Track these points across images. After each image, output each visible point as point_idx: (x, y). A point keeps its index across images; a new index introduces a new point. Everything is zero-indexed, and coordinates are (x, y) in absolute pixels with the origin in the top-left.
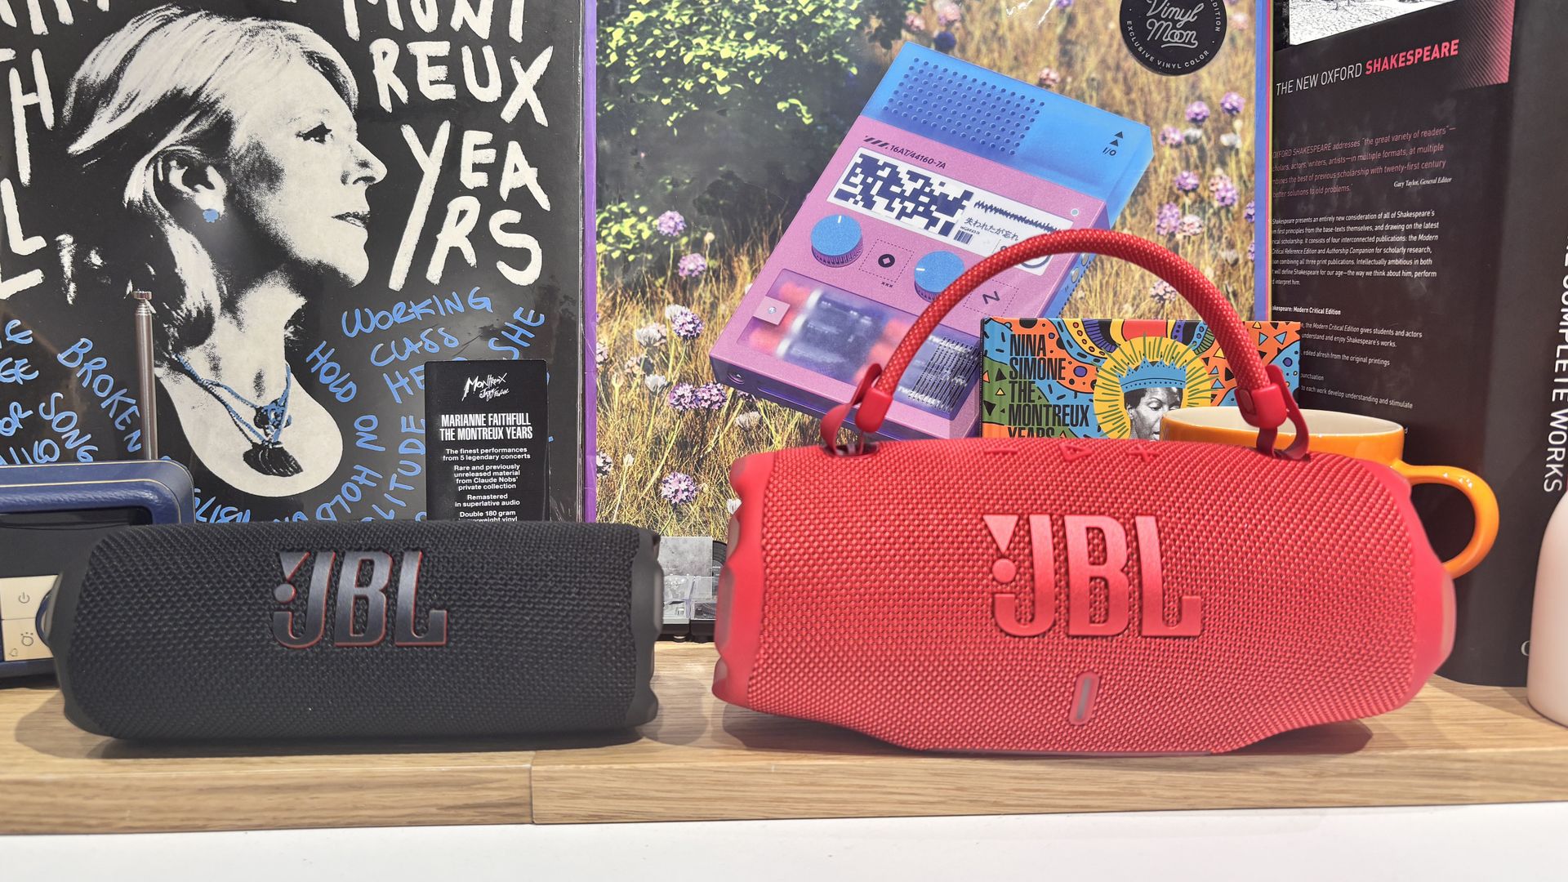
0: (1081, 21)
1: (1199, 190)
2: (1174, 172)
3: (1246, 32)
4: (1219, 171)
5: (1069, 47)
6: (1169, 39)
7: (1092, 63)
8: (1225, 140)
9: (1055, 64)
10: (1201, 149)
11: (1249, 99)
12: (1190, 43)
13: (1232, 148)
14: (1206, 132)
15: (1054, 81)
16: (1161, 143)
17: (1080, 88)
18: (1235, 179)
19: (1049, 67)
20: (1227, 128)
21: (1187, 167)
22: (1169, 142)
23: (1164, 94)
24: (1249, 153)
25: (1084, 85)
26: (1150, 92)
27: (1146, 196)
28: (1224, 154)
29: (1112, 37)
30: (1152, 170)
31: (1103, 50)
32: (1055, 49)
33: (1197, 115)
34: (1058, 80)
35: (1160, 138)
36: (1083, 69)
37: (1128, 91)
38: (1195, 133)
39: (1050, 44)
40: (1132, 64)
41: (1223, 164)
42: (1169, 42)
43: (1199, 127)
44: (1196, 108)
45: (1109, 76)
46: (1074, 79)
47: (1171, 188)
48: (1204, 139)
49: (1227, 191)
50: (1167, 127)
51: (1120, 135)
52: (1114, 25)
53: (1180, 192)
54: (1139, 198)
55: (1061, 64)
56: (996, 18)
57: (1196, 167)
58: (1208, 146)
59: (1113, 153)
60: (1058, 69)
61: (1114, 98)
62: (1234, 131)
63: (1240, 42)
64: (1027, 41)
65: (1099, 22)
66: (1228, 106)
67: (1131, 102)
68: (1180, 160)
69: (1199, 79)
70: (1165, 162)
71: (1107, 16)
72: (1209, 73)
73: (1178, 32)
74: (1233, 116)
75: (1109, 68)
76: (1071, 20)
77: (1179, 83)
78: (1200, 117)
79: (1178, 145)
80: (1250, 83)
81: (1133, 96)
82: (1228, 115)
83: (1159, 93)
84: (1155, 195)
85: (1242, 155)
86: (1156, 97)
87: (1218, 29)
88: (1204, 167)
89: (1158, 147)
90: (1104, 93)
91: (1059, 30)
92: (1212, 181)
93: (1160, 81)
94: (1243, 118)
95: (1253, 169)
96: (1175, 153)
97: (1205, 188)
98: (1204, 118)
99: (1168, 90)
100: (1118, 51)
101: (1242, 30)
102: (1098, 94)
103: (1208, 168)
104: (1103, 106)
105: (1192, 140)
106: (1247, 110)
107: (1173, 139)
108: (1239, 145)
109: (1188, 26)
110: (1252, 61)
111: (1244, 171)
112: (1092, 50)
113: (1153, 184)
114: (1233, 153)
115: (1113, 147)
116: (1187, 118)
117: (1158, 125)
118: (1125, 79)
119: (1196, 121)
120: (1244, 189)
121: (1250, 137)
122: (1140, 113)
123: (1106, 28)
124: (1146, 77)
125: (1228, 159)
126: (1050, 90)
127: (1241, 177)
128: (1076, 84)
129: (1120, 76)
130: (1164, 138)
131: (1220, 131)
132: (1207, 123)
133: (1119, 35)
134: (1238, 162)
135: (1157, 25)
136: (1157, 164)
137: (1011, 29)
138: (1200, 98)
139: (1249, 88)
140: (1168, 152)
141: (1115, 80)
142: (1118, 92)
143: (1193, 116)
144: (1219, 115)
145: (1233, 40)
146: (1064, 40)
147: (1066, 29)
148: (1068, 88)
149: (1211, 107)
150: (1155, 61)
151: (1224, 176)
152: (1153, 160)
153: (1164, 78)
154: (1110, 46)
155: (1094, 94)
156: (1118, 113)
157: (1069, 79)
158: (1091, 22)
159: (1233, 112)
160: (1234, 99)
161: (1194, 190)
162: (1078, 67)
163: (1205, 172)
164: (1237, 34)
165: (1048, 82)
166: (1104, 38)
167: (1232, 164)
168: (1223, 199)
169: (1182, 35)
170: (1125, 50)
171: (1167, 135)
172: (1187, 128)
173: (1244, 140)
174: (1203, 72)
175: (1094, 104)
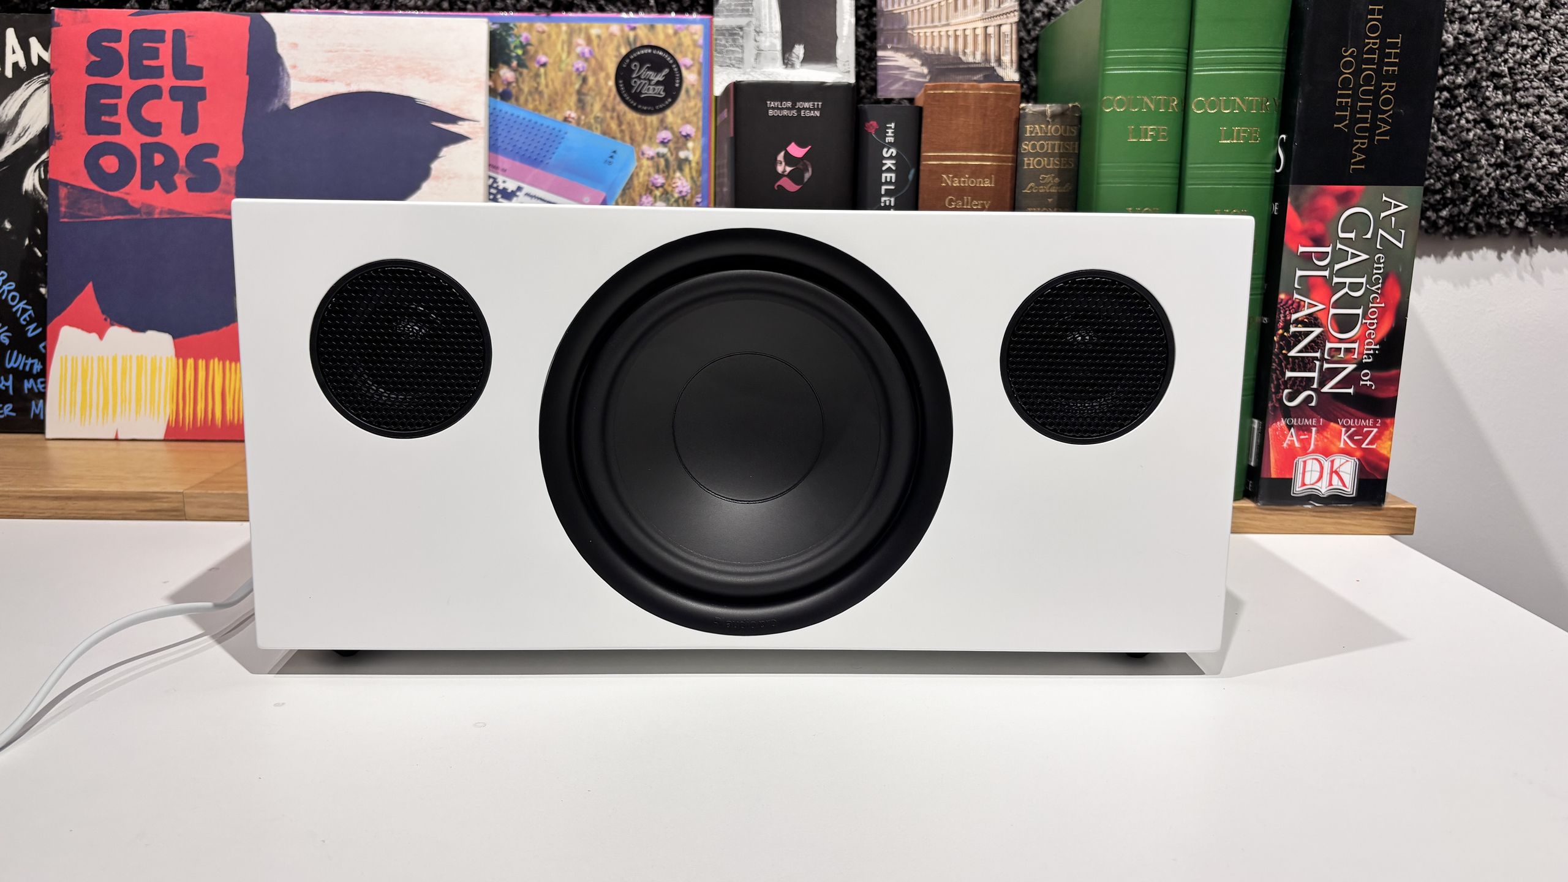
0: (591, 81)
1: (666, 187)
2: (649, 175)
3: (695, 87)
4: (678, 174)
5: (583, 97)
6: (646, 92)
7: (597, 107)
8: (682, 154)
9: (574, 108)
10: (667, 161)
11: (698, 129)
12: (659, 94)
13: (687, 160)
14: (670, 150)
15: (573, 118)
16: (641, 157)
17: (589, 123)
18: (689, 179)
19: (570, 109)
20: (684, 147)
21: (658, 171)
22: (646, 156)
23: (643, 126)
24: (698, 163)
25: (592, 121)
26: (634, 125)
27: (631, 190)
28: (681, 164)
29: (610, 90)
30: (635, 174)
31: (604, 98)
32: (574, 98)
33: (664, 139)
34: (576, 118)
35: (640, 153)
36: (592, 111)
37: (620, 124)
38: (663, 150)
39: (571, 95)
40: (622, 107)
41: (681, 169)
42: (646, 93)
43: (666, 146)
44: (665, 134)
45: (608, 115)
46: (586, 117)
47: (647, 185)
48: (669, 155)
49: (684, 187)
50: (645, 147)
51: (615, 152)
52: (611, 83)
53: (653, 188)
54: (627, 191)
55: (578, 108)
56: (538, 80)
57: (664, 172)
58: (671, 159)
59: (610, 163)
60: (576, 112)
61: (611, 128)
62: (687, 149)
63: (692, 93)
64: (556, 94)
65: (602, 81)
66: (684, 134)
67: (622, 131)
68: (653, 166)
69: (666, 116)
70: (644, 169)
71: (607, 77)
72: (672, 113)
73: (651, 87)
74: (687, 140)
75: (607, 110)
76: (584, 80)
77: (653, 119)
78: (666, 141)
79: (652, 158)
80: (698, 118)
81: (624, 127)
82: (684, 139)
83: (640, 125)
84: (637, 189)
85: (694, 165)
86: (638, 128)
87: (677, 85)
88: (668, 172)
89: (639, 159)
90: (605, 125)
91: (577, 86)
92: (674, 181)
93: (640, 119)
94: (694, 141)
95: (700, 172)
96: (650, 163)
97: (670, 185)
98: (669, 141)
99: (645, 123)
100: (614, 99)
101: (693, 85)
102: (601, 126)
103: (671, 172)
104: (604, 133)
105: (660, 155)
106: (696, 136)
107: (649, 155)
108: (691, 157)
109: (658, 83)
110: (700, 104)
111: (694, 174)
112: (598, 98)
113: (636, 182)
114: (687, 163)
115: (610, 159)
116: (658, 141)
117: (639, 145)
118: (618, 117)
119: (664, 143)
120: (694, 187)
121: (698, 153)
122: (627, 138)
123: (606, 84)
124: (631, 115)
125: (684, 167)
126: (570, 124)
127: (692, 178)
128: (587, 121)
129: (615, 115)
130: (643, 154)
131: (678, 149)
132: (671, 144)
133: (614, 90)
134: (691, 169)
135: (639, 82)
136: (638, 170)
137: (547, 86)
138: (666, 128)
139: (698, 122)
140: (646, 163)
141: (612, 118)
142: (614, 125)
143: (661, 140)
144: (678, 139)
145: (687, 91)
146: (579, 92)
147: (581, 86)
148: (582, 122)
149: (673, 133)
150: (637, 106)
151: (682, 178)
152: (636, 168)
153: (643, 117)
154: (609, 96)
155: (599, 126)
156: (614, 138)
157: (583, 117)
158: (597, 81)
159: (687, 137)
160: (688, 129)
161: (662, 186)
162: (588, 109)
163: (669, 175)
164: (689, 87)
165: (570, 120)
166: (605, 91)
167: (687, 169)
168: (681, 192)
169: (654, 89)
170: (618, 99)
171: (645, 152)
172: (658, 147)
173: (694, 154)
174: (668, 112)
175: (598, 133)
